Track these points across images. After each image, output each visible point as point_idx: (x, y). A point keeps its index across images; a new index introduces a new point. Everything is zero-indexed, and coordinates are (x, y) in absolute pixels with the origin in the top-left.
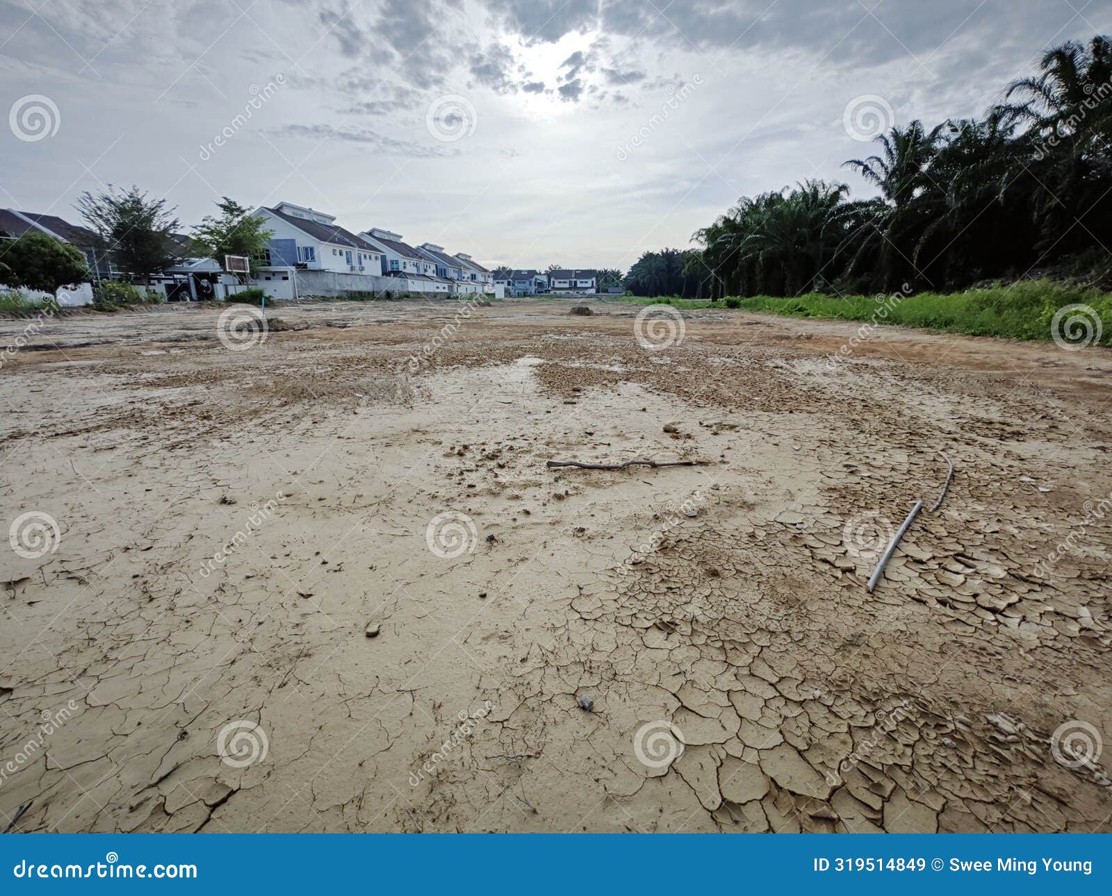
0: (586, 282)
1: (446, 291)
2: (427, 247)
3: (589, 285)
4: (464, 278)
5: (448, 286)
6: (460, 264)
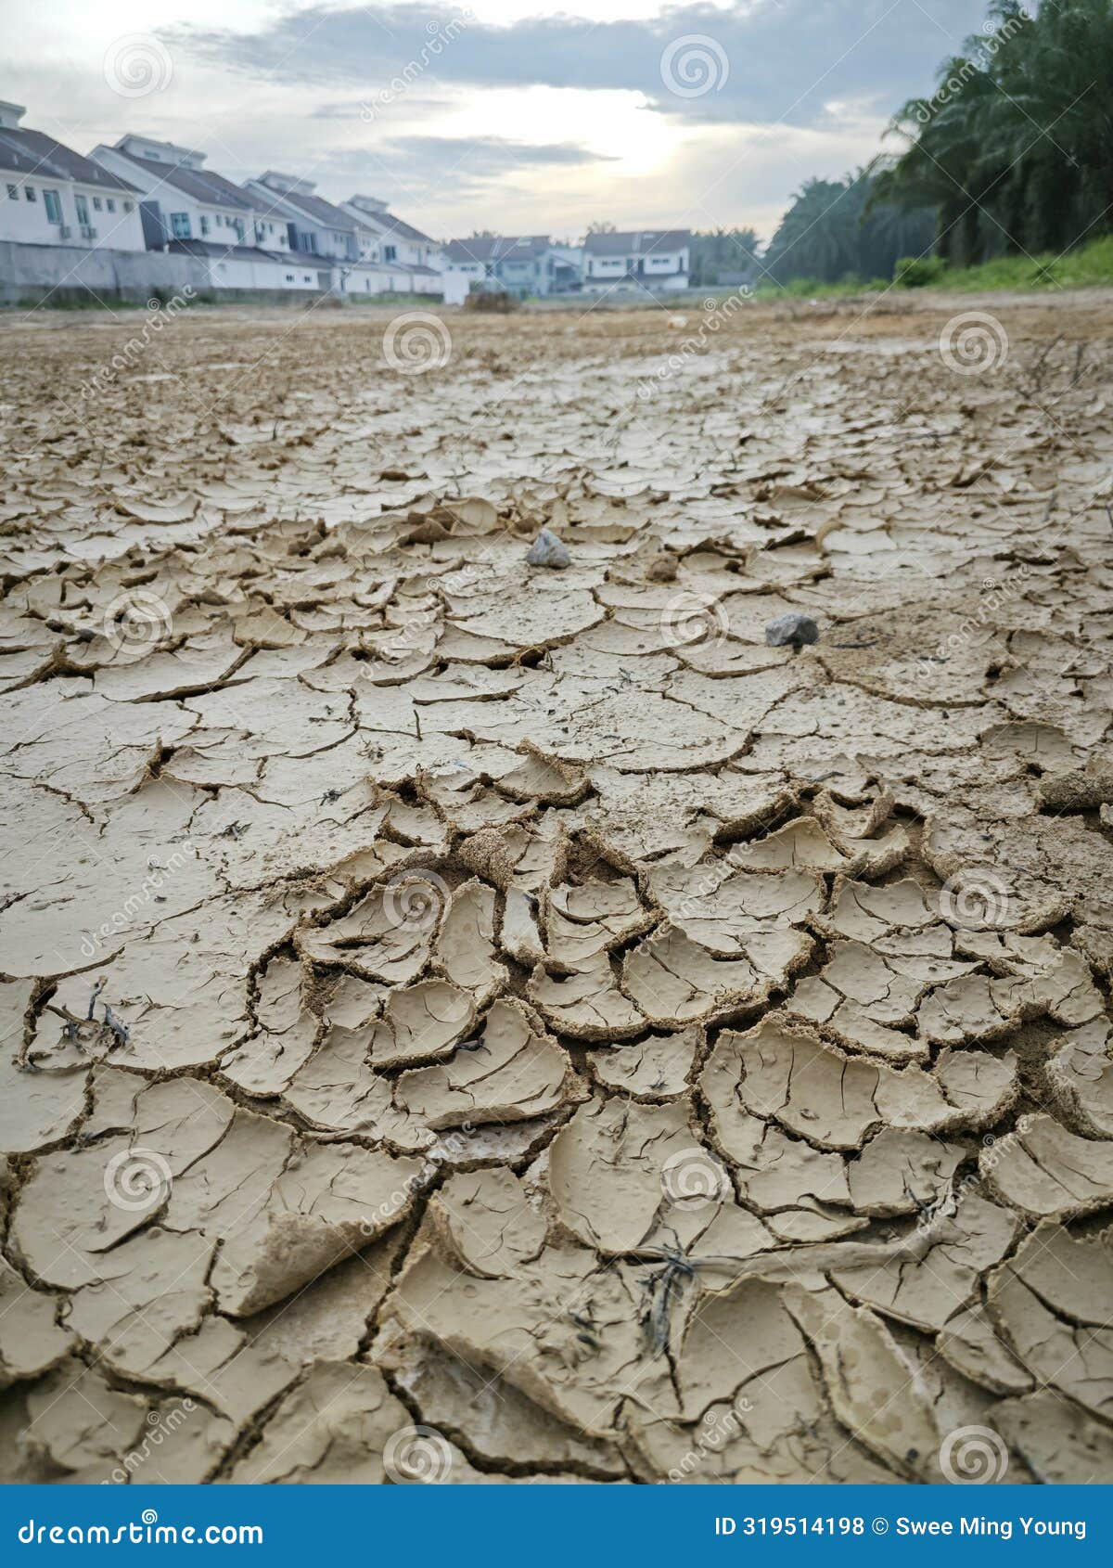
0: (666, 261)
1: (314, 285)
2: (273, 183)
3: (673, 266)
4: (362, 254)
5: (320, 276)
6: (355, 222)
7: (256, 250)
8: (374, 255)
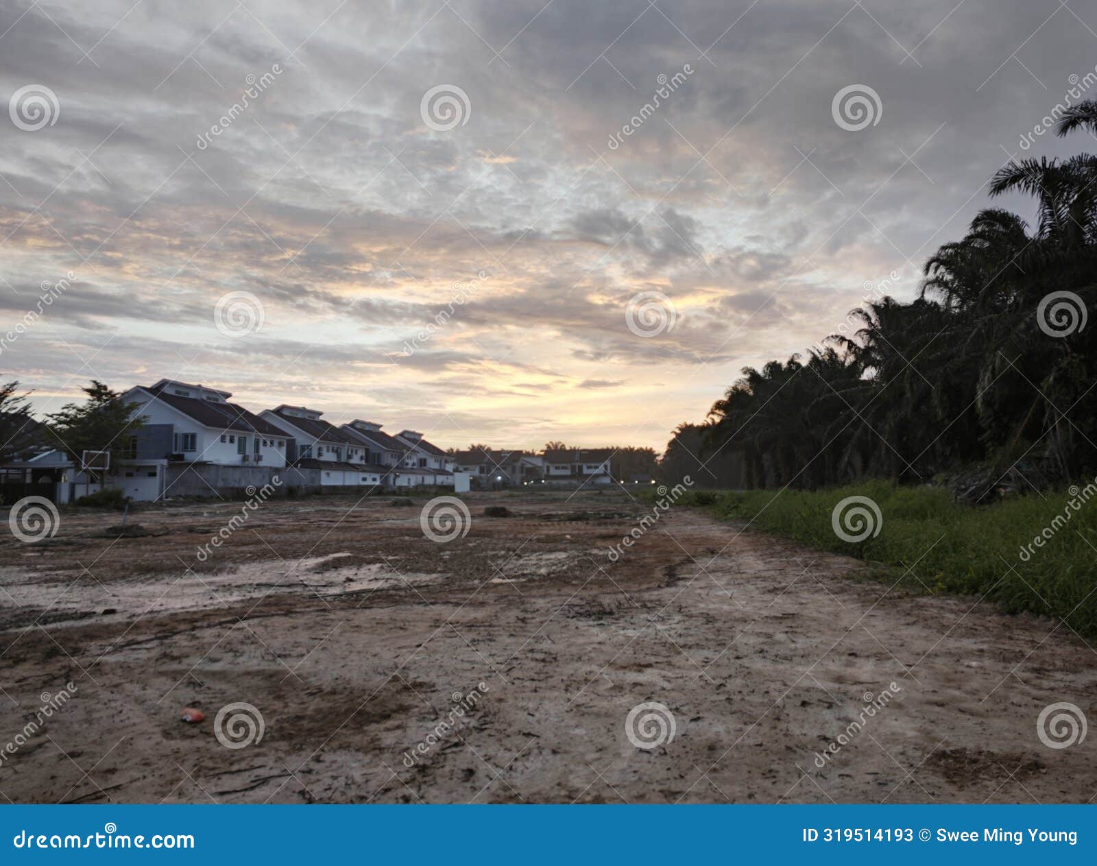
0: (597, 467)
1: (378, 483)
2: (358, 426)
3: (601, 470)
4: (407, 464)
5: (381, 477)
6: (405, 446)
7: (347, 464)
8: (414, 464)
